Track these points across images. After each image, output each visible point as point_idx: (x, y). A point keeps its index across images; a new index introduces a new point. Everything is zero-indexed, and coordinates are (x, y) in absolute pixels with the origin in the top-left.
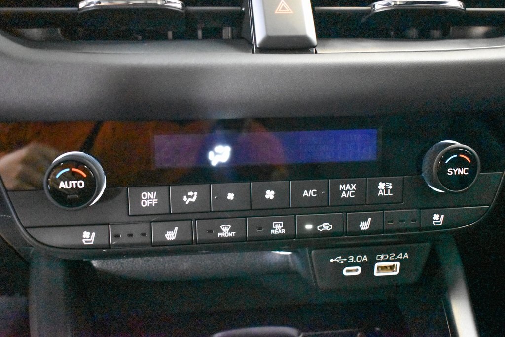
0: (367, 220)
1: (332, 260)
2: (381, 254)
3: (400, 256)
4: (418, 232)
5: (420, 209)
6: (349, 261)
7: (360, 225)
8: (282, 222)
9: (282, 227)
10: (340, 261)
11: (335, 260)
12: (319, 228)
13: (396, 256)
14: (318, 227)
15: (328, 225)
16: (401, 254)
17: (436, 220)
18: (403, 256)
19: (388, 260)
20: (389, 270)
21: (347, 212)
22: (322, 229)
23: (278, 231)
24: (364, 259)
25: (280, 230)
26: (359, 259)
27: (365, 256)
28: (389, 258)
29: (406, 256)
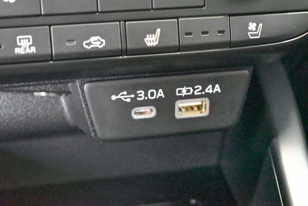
0: (154, 32)
1: (114, 98)
2: (183, 87)
3: (209, 89)
4: (228, 49)
5: (230, 15)
6: (138, 99)
7: (145, 40)
8: (30, 37)
9: (31, 43)
10: (125, 98)
11: (119, 97)
12: (86, 44)
13: (203, 90)
14: (84, 43)
15: (99, 40)
16: (210, 86)
17: (252, 31)
18: (213, 89)
19: (193, 96)
20: (196, 111)
21: (125, 21)
22: (91, 46)
23: (25, 49)
24: (159, 95)
25: (28, 48)
26: (152, 94)
27: (160, 91)
28: (193, 93)
29: (217, 88)
